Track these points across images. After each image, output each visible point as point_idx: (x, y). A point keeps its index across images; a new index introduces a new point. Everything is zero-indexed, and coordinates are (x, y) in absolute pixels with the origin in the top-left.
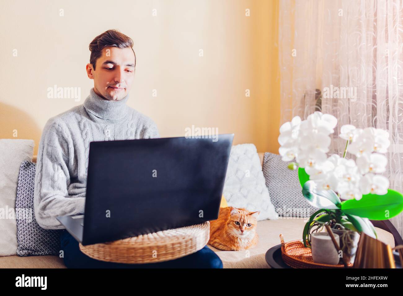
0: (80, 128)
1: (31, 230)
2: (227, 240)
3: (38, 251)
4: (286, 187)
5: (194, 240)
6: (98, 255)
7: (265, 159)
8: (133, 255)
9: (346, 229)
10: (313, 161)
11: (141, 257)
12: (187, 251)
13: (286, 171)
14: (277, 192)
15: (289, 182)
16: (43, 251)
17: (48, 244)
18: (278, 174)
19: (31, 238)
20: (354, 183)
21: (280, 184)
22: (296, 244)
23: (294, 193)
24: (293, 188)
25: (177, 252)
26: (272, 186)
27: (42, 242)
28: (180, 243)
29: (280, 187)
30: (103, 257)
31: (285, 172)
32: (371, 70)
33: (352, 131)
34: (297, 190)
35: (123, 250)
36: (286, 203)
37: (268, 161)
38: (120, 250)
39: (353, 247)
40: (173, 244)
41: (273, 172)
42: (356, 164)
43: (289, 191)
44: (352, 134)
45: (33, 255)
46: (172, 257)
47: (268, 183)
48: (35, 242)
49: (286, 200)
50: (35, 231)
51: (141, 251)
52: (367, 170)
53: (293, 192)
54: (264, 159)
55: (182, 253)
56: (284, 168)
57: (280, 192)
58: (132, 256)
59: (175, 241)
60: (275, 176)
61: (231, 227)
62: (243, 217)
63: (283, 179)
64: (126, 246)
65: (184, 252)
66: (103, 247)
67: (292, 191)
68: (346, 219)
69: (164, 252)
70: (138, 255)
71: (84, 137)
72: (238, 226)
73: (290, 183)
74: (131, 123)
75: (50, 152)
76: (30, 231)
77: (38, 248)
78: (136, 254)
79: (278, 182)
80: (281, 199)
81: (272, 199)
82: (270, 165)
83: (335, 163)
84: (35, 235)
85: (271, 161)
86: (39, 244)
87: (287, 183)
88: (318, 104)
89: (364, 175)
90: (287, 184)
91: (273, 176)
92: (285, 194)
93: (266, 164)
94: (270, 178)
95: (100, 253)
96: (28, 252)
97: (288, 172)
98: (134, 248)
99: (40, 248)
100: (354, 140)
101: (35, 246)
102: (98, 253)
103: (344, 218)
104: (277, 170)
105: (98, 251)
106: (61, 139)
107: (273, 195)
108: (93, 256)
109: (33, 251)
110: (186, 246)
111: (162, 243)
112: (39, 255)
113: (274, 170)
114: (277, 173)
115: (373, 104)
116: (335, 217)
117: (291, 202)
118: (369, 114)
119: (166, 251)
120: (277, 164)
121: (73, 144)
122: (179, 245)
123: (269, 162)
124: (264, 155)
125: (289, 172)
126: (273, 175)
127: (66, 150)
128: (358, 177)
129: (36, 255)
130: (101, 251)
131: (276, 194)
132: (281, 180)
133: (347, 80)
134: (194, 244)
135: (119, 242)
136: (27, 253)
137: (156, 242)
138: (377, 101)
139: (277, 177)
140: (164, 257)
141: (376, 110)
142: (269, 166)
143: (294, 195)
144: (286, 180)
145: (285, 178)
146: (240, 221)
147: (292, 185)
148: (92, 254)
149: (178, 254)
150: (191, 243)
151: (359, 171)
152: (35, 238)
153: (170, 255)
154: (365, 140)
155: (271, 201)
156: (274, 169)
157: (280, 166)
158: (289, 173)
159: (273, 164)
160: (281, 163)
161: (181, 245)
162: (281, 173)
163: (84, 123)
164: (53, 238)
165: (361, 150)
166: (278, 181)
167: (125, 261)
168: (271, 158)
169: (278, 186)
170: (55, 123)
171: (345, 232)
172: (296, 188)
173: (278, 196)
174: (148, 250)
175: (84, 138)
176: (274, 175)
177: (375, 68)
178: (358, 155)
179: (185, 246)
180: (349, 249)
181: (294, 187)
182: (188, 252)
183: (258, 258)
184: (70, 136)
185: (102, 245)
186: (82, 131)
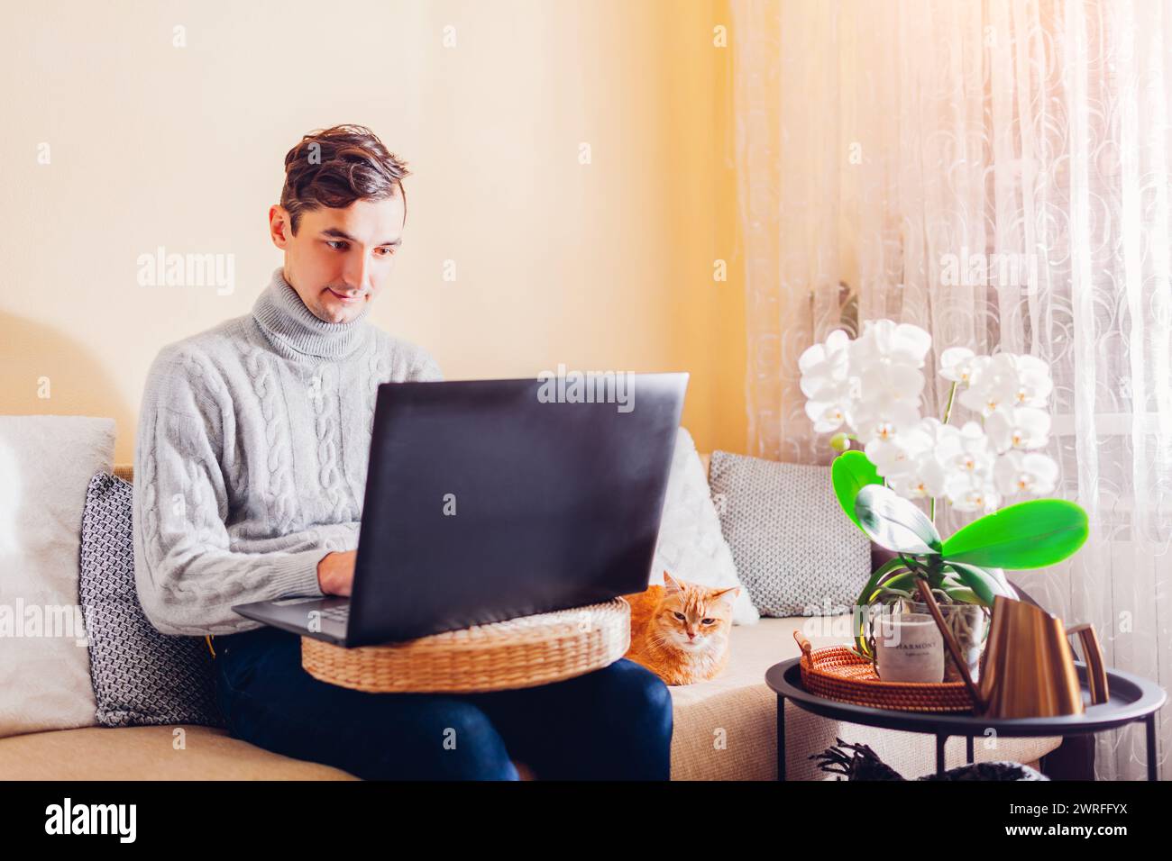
0: (247, 370)
1: (131, 658)
2: (659, 659)
3: (153, 713)
4: (776, 538)
5: (604, 631)
6: (374, 677)
7: (714, 468)
8: (466, 668)
9: (956, 603)
10: (889, 427)
11: (487, 673)
12: (592, 660)
13: (773, 497)
14: (752, 554)
15: (781, 525)
16: (165, 714)
17: (178, 693)
18: (752, 507)
19: (132, 679)
20: (981, 473)
21: (759, 531)
22: (831, 655)
23: (796, 553)
24: (794, 541)
25: (571, 660)
26: (737, 537)
27: (161, 689)
28: (576, 639)
29: (760, 539)
30: (387, 682)
31: (769, 500)
32: (981, 227)
33: (967, 360)
34: (805, 546)
35: (441, 658)
36: (778, 581)
37: (723, 473)
38: (435, 659)
39: (972, 645)
40: (561, 641)
41: (737, 501)
42: (984, 431)
43: (784, 550)
44: (968, 367)
45: (140, 724)
46: (560, 672)
47: (726, 530)
48: (144, 689)
49: (778, 574)
50: (141, 660)
51: (486, 657)
52: (1008, 444)
53: (794, 552)
54: (710, 470)
55: (581, 662)
56: (766, 491)
57: (760, 554)
58: (465, 673)
59: (564, 634)
60: (744, 512)
61: (664, 625)
62: (693, 601)
63: (766, 519)
64: (447, 648)
65: (585, 661)
66: (388, 656)
67: (792, 549)
68: (955, 579)
69: (541, 660)
70: (480, 668)
71: (261, 392)
72: (681, 621)
73: (785, 528)
74: (376, 361)
75: (177, 428)
76: (130, 660)
77: (155, 704)
78: (473, 666)
79: (753, 528)
80: (765, 571)
81: (741, 573)
82: (729, 483)
83: (933, 433)
84: (142, 669)
85: (731, 472)
86: (155, 693)
87: (777, 527)
88: (845, 318)
89: (1001, 455)
90: (779, 530)
91: (739, 512)
92: (773, 557)
93: (716, 482)
94: (731, 519)
95: (379, 671)
96: (128, 715)
97: (777, 500)
98: (469, 652)
99: (158, 704)
100: (973, 381)
101: (145, 699)
102: (374, 672)
103: (950, 577)
104: (749, 495)
105: (375, 668)
106: (202, 396)
107: (741, 562)
108: (359, 683)
109: (140, 712)
110: (589, 646)
111: (535, 637)
112: (156, 724)
113: (741, 496)
114: (749, 503)
115: (991, 314)
116: (927, 576)
117: (791, 577)
118: (981, 340)
119: (545, 658)
120: (748, 481)
121: (234, 408)
122: (573, 643)
123: (724, 476)
124: (712, 457)
125: (780, 500)
126: (738, 509)
127: (216, 424)
128: (991, 459)
129: (149, 724)
130: (380, 668)
131: (751, 557)
132: (761, 522)
133: (922, 254)
134: (604, 645)
135: (429, 640)
136: (126, 717)
137: (519, 636)
138: (1000, 307)
139: (750, 515)
140: (540, 671)
141: (998, 327)
142: (727, 486)
143: (797, 559)
144: (775, 522)
145: (770, 516)
146: (685, 611)
147: (790, 533)
148: (357, 679)
149: (572, 665)
150: (599, 640)
151: (991, 446)
152: (143, 679)
153: (555, 669)
154: (997, 379)
155: (739, 576)
156: (740, 493)
157: (756, 487)
158: (781, 503)
159: (736, 480)
160: (757, 477)
161: (578, 644)
162: (759, 503)
163: (257, 358)
164: (187, 678)
165: (990, 401)
166: (752, 526)
167: (447, 685)
168: (730, 466)
169: (753, 537)
170: (182, 356)
171: (953, 609)
172: (802, 540)
173: (756, 563)
174: (503, 655)
175: (259, 394)
176: (740, 509)
177: (992, 223)
178: (986, 413)
179: (586, 646)
180: (963, 649)
181: (795, 538)
182: (593, 662)
183: (740, 696)
184: (225, 388)
185: (383, 651)
186: (252, 379)
